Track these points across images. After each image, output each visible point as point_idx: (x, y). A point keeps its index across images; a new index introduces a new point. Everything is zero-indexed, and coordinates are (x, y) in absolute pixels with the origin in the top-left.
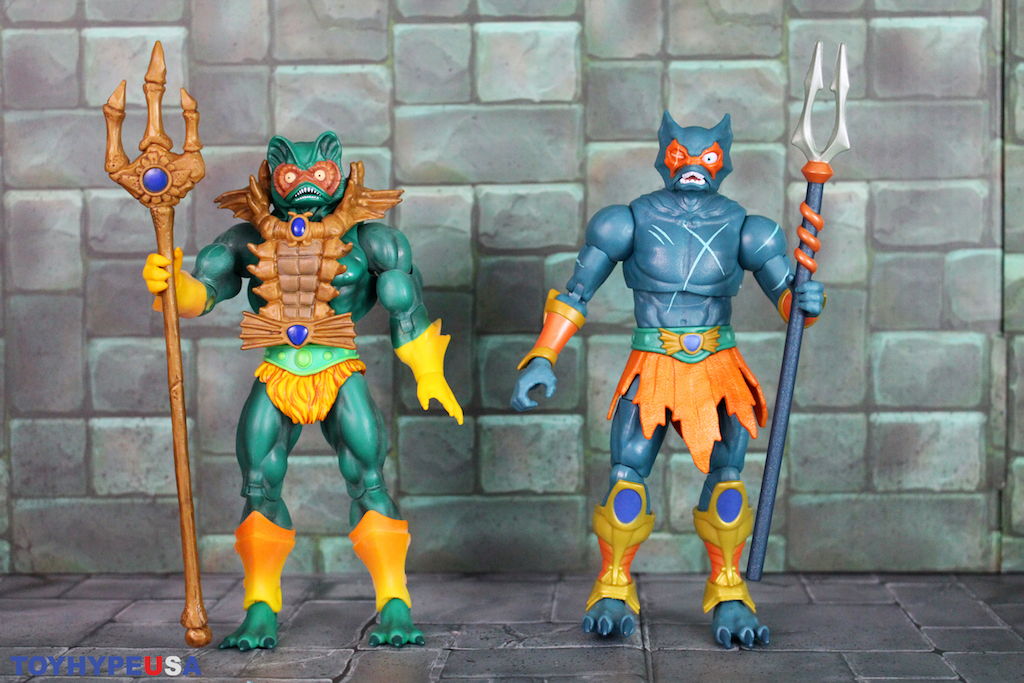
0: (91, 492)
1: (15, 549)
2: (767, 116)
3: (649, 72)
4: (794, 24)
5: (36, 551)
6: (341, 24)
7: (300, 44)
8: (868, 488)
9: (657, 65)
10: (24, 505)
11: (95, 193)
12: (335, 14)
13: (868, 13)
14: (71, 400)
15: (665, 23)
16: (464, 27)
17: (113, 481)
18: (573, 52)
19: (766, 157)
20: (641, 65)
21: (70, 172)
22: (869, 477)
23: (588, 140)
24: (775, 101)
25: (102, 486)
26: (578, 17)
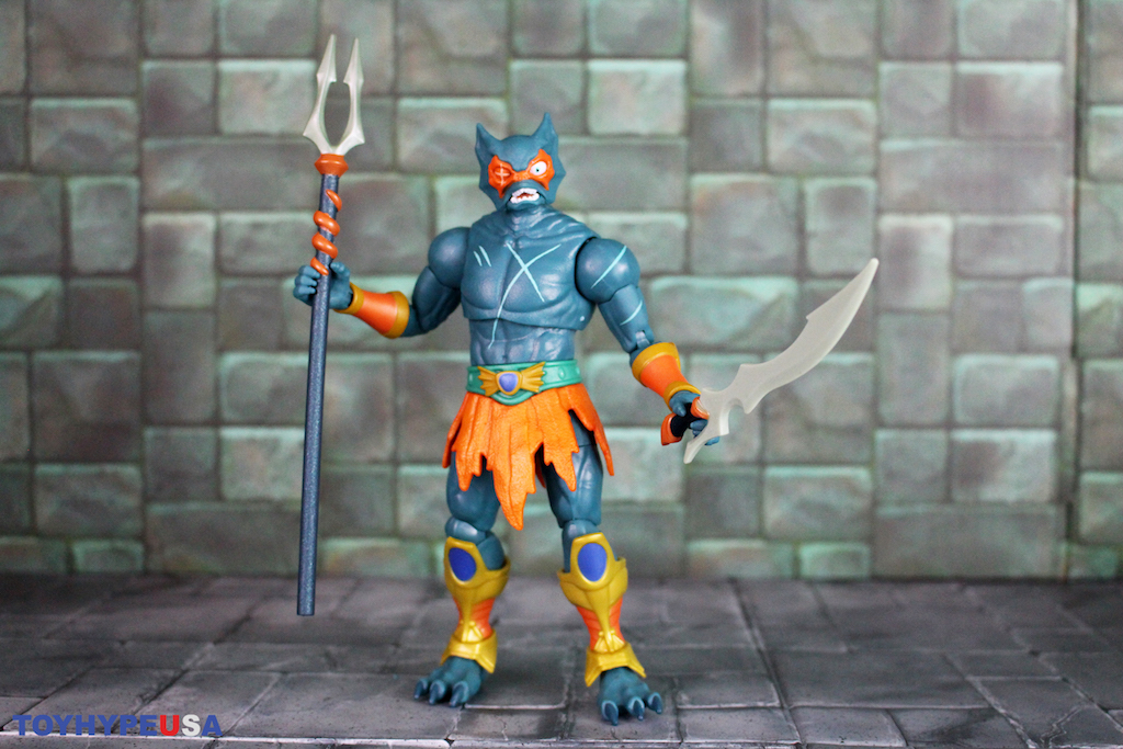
0: (220, 497)
1: (148, 550)
2: (860, 151)
3: (750, 110)
4: (886, 68)
5: (169, 553)
6: (462, 60)
7: (422, 77)
8: (948, 499)
9: (756, 103)
10: (157, 509)
11: (228, 217)
12: (456, 50)
13: (954, 57)
14: (203, 410)
15: (766, 64)
16: (575, 65)
17: (241, 487)
18: (679, 90)
19: (858, 191)
20: (743, 103)
21: (205, 196)
22: (948, 490)
23: (692, 171)
24: (866, 138)
25: (231, 491)
26: (685, 55)
